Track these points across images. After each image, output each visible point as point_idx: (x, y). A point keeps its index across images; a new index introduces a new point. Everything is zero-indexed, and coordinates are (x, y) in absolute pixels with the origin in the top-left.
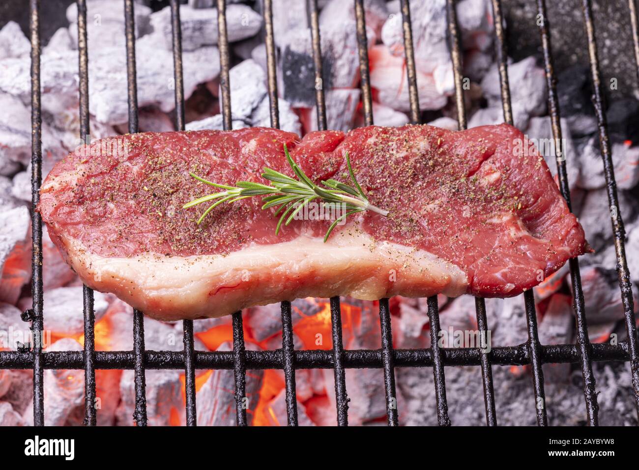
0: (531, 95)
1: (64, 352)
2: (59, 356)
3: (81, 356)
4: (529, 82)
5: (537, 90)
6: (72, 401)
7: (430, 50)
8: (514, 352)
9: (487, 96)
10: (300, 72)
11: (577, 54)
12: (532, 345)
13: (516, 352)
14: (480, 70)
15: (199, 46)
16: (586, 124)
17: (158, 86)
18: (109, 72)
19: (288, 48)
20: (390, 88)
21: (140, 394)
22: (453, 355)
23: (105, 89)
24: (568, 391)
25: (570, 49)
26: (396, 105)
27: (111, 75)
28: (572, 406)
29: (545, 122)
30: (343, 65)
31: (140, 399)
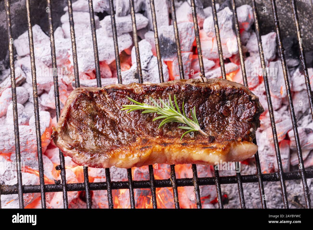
0: (269, 52)
1: (76, 184)
2: (73, 186)
3: (83, 185)
4: (269, 45)
5: (272, 49)
6: (72, 197)
7: (225, 34)
8: (272, 176)
9: (249, 51)
10: (168, 46)
11: (289, 31)
12: (280, 173)
13: (273, 176)
14: (246, 39)
15: (121, 34)
16: (293, 62)
17: (105, 54)
18: (83, 49)
19: (162, 35)
20: (207, 50)
21: (110, 202)
22: (246, 178)
23: (82, 57)
24: (289, 183)
25: (285, 29)
26: (210, 57)
27: (84, 50)
28: (291, 189)
29: (276, 63)
30: (186, 42)
31: (111, 205)
